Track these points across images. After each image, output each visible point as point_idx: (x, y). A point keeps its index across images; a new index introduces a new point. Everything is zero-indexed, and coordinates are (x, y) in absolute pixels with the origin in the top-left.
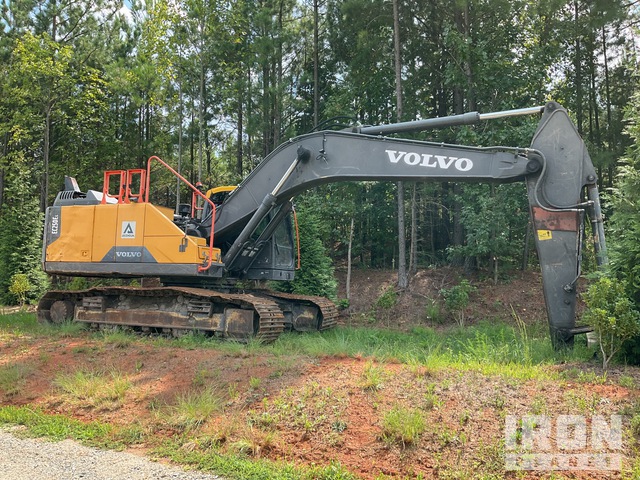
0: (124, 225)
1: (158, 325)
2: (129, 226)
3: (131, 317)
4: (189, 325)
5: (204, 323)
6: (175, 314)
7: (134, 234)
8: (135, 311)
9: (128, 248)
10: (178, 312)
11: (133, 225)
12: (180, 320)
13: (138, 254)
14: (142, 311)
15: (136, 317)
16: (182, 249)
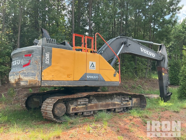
0: (90, 63)
1: (111, 108)
2: (92, 64)
3: (100, 106)
4: (122, 106)
5: (126, 104)
6: (116, 102)
7: (95, 68)
8: (101, 103)
9: (93, 74)
10: (117, 101)
11: (94, 63)
12: (118, 104)
13: (97, 77)
14: (104, 103)
15: (102, 106)
16: (115, 75)
